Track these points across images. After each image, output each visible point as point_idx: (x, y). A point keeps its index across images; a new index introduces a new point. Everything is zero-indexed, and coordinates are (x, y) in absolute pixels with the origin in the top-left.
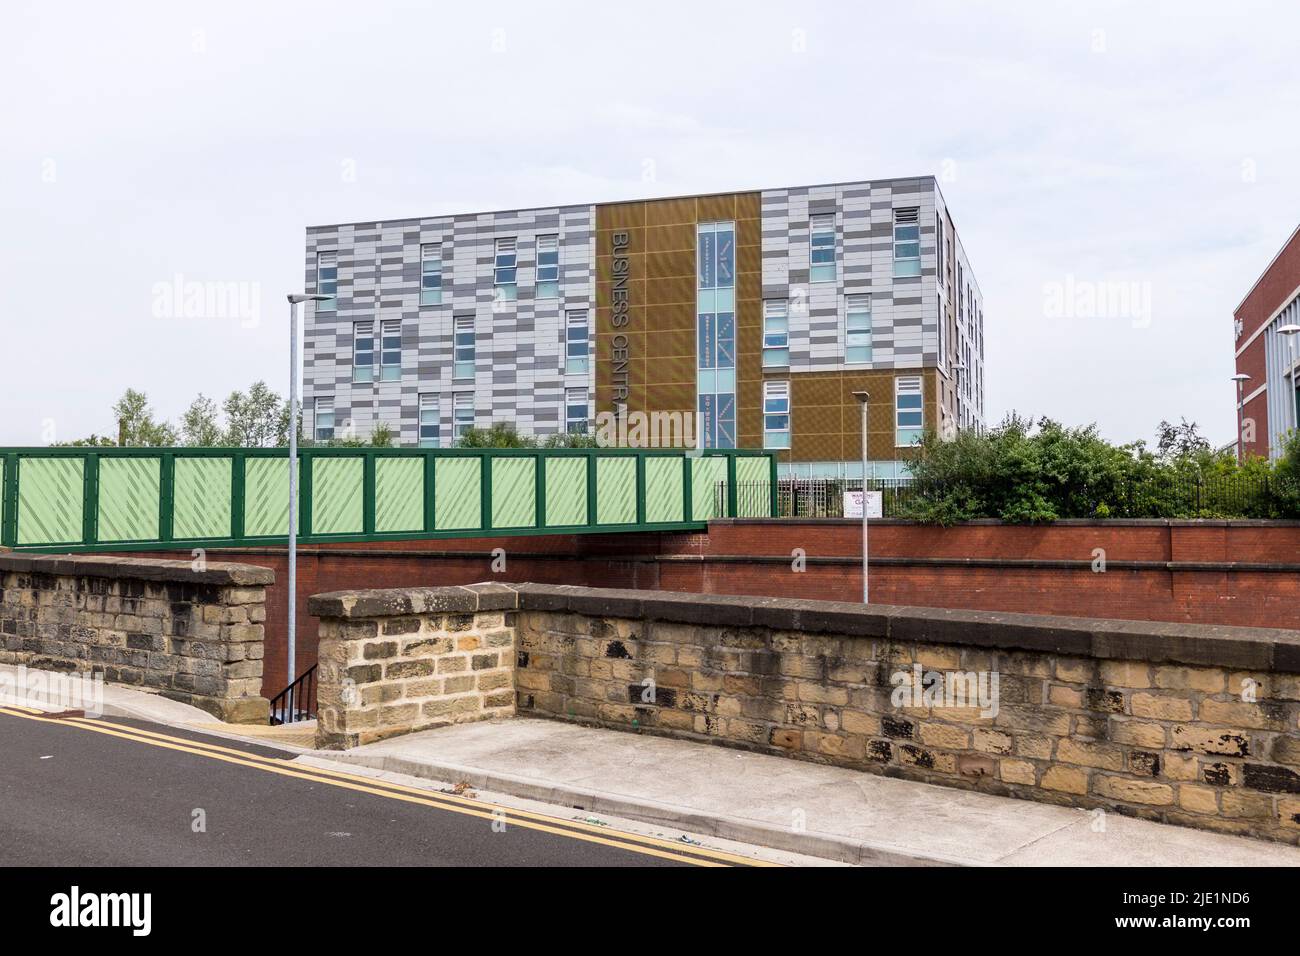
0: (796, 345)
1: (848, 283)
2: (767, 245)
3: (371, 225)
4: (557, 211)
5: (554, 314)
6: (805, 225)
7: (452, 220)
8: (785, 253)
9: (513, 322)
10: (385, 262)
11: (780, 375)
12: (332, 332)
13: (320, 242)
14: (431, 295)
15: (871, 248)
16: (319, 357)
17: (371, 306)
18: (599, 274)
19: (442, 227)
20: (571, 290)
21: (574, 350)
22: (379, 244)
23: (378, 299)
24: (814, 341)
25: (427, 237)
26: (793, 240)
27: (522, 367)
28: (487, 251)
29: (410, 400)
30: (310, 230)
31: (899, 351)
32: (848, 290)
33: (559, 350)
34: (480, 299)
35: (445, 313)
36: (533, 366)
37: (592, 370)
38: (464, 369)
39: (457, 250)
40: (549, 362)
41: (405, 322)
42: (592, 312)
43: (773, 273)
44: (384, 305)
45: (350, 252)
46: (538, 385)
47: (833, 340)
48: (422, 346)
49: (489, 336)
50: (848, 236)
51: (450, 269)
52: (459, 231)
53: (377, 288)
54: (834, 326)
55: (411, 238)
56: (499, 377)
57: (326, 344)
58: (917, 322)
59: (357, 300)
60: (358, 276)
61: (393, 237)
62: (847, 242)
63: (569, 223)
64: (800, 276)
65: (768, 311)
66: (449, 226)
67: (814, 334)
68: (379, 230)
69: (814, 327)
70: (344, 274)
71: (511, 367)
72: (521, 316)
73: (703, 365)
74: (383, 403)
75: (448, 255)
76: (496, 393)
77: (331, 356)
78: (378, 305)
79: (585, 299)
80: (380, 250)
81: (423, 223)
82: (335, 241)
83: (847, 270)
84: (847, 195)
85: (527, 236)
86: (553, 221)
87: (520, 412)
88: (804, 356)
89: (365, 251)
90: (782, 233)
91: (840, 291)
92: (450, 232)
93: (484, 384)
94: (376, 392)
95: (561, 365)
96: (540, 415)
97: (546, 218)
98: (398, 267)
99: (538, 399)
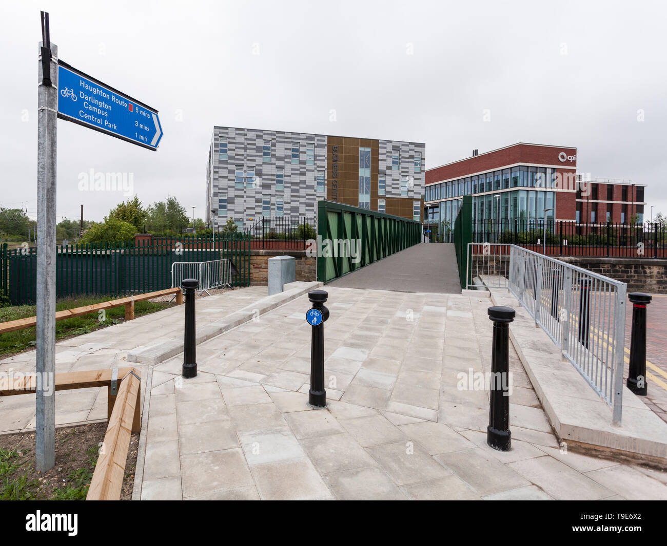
0: (388, 189)
1: (403, 172)
2: (381, 157)
3: (243, 130)
4: (314, 136)
5: (313, 171)
6: (391, 152)
7: (275, 133)
8: (385, 160)
9: (298, 172)
10: (248, 144)
11: (383, 197)
12: (226, 168)
13: (220, 133)
14: (267, 159)
15: (409, 162)
16: (220, 177)
17: (243, 160)
18: (328, 159)
19: (272, 134)
20: (319, 163)
21: (319, 184)
22: (246, 137)
23: (245, 158)
24: (393, 188)
25: (265, 137)
26: (388, 156)
27: (301, 188)
28: (290, 146)
29: (259, 196)
30: (215, 127)
31: (415, 193)
32: (402, 174)
33: (315, 183)
34: (286, 162)
35: (272, 166)
36: (305, 188)
37: (326, 191)
38: (280, 187)
39: (277, 144)
40: (311, 187)
41: (257, 167)
42: (326, 171)
43: (382, 166)
44: (248, 160)
45: (234, 138)
46: (307, 195)
47: (398, 188)
48: (263, 177)
49: (289, 176)
50: (403, 157)
51: (275, 150)
52: (278, 137)
53: (246, 154)
54: (398, 184)
55: (259, 137)
56: (293, 191)
57: (223, 173)
58: (420, 185)
59: (236, 157)
60: (237, 148)
61: (252, 135)
62: (403, 160)
63: (318, 140)
64: (389, 168)
65: (380, 178)
66: (275, 135)
67: (393, 186)
68: (245, 132)
69: (393, 184)
70: (231, 146)
71: (298, 188)
72: (301, 170)
73: (360, 193)
74: (248, 197)
75: (274, 145)
76: (292, 196)
77: (226, 177)
78: (245, 160)
79: (324, 167)
80: (246, 139)
81: (264, 132)
82: (227, 133)
83: (402, 168)
84: (403, 145)
85: (303, 142)
86: (313, 139)
87: (301, 203)
88: (390, 193)
89: (240, 139)
90: (385, 154)
91: (400, 174)
92: (275, 137)
93: (288, 192)
94: (245, 192)
95: (315, 189)
96: (308, 205)
97: (310, 138)
98: (255, 147)
99: (307, 199)
